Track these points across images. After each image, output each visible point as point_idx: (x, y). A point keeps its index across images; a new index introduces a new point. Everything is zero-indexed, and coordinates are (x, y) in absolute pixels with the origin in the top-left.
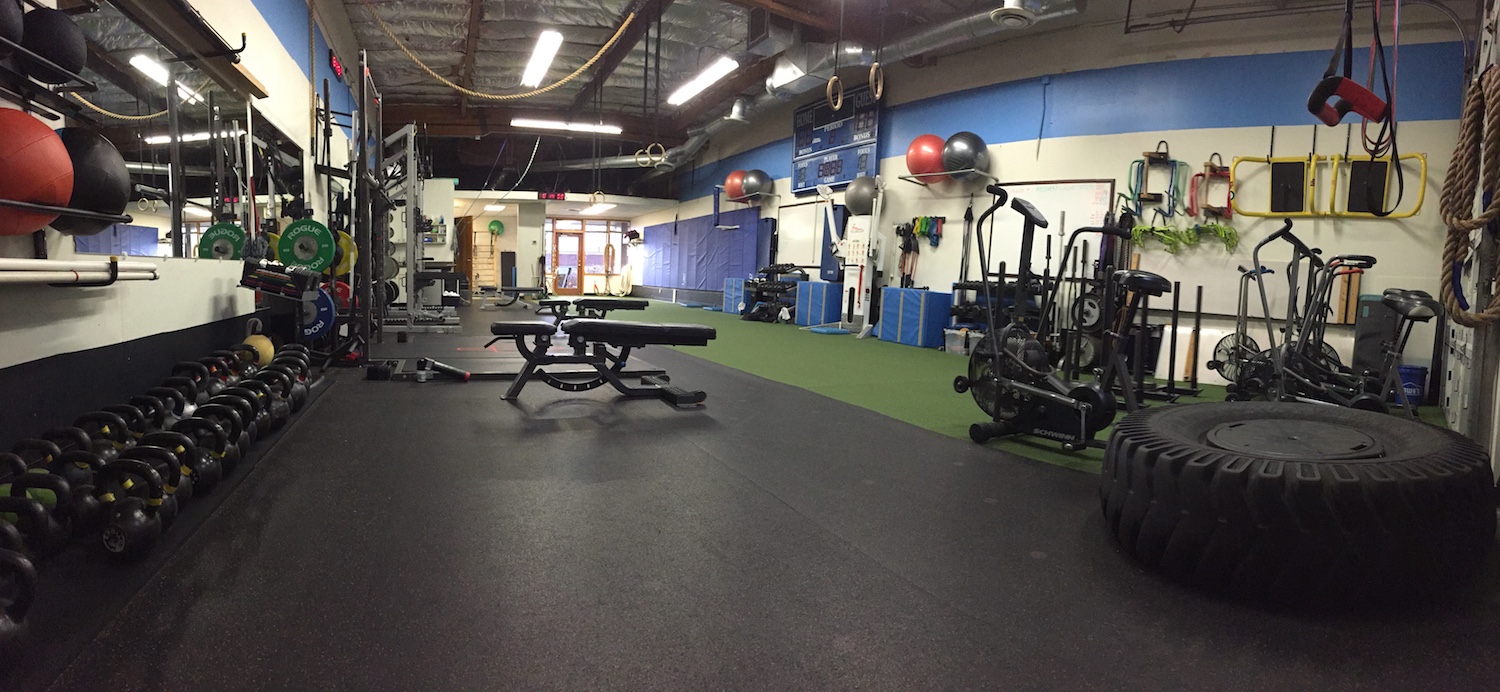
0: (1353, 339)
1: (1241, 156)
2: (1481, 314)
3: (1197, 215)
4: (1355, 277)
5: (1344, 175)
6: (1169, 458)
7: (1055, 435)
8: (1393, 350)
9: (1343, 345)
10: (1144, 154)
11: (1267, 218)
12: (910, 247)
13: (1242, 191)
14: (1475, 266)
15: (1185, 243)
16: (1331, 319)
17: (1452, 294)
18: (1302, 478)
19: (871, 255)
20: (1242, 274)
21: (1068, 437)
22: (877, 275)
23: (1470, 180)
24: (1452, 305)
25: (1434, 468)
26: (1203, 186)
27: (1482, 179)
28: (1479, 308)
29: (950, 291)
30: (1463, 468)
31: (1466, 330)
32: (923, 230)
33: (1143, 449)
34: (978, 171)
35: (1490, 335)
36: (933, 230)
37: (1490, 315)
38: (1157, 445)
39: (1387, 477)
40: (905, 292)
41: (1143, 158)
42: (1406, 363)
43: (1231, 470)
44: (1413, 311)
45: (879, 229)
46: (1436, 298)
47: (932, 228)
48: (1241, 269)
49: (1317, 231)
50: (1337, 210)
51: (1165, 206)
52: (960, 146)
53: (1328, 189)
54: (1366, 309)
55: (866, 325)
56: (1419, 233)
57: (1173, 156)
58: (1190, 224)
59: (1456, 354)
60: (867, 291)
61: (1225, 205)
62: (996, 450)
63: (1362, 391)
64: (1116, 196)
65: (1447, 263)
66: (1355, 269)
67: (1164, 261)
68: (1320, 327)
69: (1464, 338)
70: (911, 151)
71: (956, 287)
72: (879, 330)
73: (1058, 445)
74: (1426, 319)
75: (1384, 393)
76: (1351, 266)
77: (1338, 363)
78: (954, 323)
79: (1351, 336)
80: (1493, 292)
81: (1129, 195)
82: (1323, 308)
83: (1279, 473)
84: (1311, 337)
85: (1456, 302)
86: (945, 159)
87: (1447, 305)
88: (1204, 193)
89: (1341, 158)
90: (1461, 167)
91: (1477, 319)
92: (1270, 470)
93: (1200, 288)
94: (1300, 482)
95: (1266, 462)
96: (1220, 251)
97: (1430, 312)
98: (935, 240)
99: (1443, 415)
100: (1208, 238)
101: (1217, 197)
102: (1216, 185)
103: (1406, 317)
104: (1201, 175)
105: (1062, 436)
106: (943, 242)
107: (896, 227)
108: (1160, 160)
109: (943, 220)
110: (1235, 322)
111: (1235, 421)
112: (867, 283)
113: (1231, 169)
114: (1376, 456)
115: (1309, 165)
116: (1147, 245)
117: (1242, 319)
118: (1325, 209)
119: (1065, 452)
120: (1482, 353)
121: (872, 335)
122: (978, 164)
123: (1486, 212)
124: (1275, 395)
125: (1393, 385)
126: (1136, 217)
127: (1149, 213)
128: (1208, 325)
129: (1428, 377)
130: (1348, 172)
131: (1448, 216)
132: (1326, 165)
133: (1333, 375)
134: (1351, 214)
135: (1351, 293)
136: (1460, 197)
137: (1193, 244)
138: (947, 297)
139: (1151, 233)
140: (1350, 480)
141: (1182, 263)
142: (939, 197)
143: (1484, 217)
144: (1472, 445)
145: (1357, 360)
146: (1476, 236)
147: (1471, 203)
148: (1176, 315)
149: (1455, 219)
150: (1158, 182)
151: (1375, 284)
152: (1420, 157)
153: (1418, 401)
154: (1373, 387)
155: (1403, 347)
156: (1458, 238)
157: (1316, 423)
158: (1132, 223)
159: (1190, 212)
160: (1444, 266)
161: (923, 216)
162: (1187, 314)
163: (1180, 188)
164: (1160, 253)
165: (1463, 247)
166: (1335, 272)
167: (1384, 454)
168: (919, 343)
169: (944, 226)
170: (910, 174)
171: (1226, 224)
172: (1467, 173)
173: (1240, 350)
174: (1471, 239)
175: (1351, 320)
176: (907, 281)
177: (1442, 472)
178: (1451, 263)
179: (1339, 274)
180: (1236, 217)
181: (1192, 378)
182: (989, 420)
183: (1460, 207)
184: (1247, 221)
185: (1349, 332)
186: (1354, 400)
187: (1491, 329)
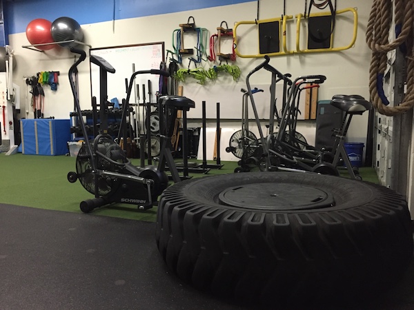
0: (315, 129)
1: (239, 21)
2: (397, 107)
3: (215, 61)
4: (314, 90)
5: (304, 26)
6: (192, 214)
7: (134, 201)
8: (340, 134)
9: (308, 133)
10: (180, 26)
11: (257, 58)
12: (37, 92)
13: (241, 43)
14: (392, 76)
15: (209, 78)
16: (299, 117)
17: (377, 95)
18: (277, 224)
19: (9, 98)
20: (243, 93)
21: (142, 201)
22: (16, 113)
23: (385, 18)
24: (377, 102)
25: (368, 213)
26: (217, 42)
27: (394, 16)
28: (396, 103)
29: (69, 118)
30: (389, 212)
31: (388, 118)
32: (45, 80)
33: (177, 208)
34: (76, 42)
35: (404, 120)
36: (52, 80)
37: (404, 107)
38: (186, 205)
39: (335, 221)
40: (37, 121)
41: (180, 28)
42: (350, 141)
43: (230, 221)
44: (351, 108)
45: (13, 81)
46: (367, 99)
47: (51, 78)
48: (243, 90)
49: (289, 63)
50: (301, 49)
51: (195, 56)
52: (63, 26)
53: (295, 36)
54: (322, 109)
55: (13, 146)
56: (355, 58)
57: (198, 25)
58: (211, 66)
59: (382, 134)
60: (10, 123)
61: (231, 52)
62: (97, 216)
63: (320, 161)
64: (166, 52)
65: (372, 74)
66: (314, 84)
67: (197, 89)
68: (293, 122)
69: (387, 123)
70: (29, 30)
71: (72, 115)
72: (22, 148)
73: (135, 207)
74: (361, 113)
75: (335, 161)
76: (311, 83)
77: (305, 144)
78: (74, 137)
79: (314, 126)
80: (405, 92)
81: (173, 51)
82: (294, 110)
83: (262, 221)
84: (287, 129)
85: (380, 100)
86: (53, 35)
87: (374, 103)
88: (218, 47)
89: (302, 16)
90: (379, 10)
91: (395, 110)
92: (256, 219)
93: (218, 104)
94: (276, 227)
95: (253, 214)
96: (230, 81)
97: (363, 108)
98: (54, 86)
99: (375, 172)
100: (222, 74)
101: (226, 48)
102: (225, 41)
103: (348, 113)
104: (216, 35)
105: (138, 201)
106: (60, 87)
107: (26, 79)
108: (190, 28)
109: (58, 73)
110: (241, 123)
111: (237, 185)
112: (10, 117)
113: (234, 30)
114: (329, 206)
115: (282, 23)
116: (187, 81)
117: (245, 121)
118: (294, 49)
119: (139, 210)
120: (399, 132)
121: (17, 152)
122: (76, 37)
123: (398, 39)
124: (265, 167)
125: (341, 156)
126: (178, 64)
127: (186, 61)
128: (225, 126)
129: (365, 149)
130: (307, 24)
131: (372, 43)
132: (293, 21)
133: (302, 152)
134: (310, 50)
135: (313, 100)
136: (379, 30)
137: (213, 78)
138: (68, 122)
139: (188, 73)
140: (309, 224)
141: (208, 90)
142: (52, 58)
143: (397, 41)
144: (395, 195)
145: (318, 141)
146: (392, 55)
147: (387, 33)
148: (205, 121)
149: (377, 45)
150: (190, 42)
151: (327, 93)
152: (353, 10)
153: (358, 164)
154: (328, 158)
155: (346, 131)
156: (379, 58)
157: (289, 185)
158: (177, 68)
159: (210, 58)
160: (371, 77)
161: (44, 72)
162: (211, 120)
163: (204, 45)
164: (195, 84)
165: (383, 64)
166: (301, 87)
167: (334, 204)
168: (52, 153)
169: (59, 77)
170: (30, 44)
171: (233, 64)
172: (383, 13)
173: (245, 140)
174: (389, 58)
175: (313, 117)
176: (38, 114)
177: (375, 216)
178: (375, 74)
179: (304, 89)
180: (238, 59)
181: (218, 159)
182: (92, 197)
183: (380, 37)
184: (246, 61)
185: (311, 124)
186: (315, 167)
187: (405, 116)
